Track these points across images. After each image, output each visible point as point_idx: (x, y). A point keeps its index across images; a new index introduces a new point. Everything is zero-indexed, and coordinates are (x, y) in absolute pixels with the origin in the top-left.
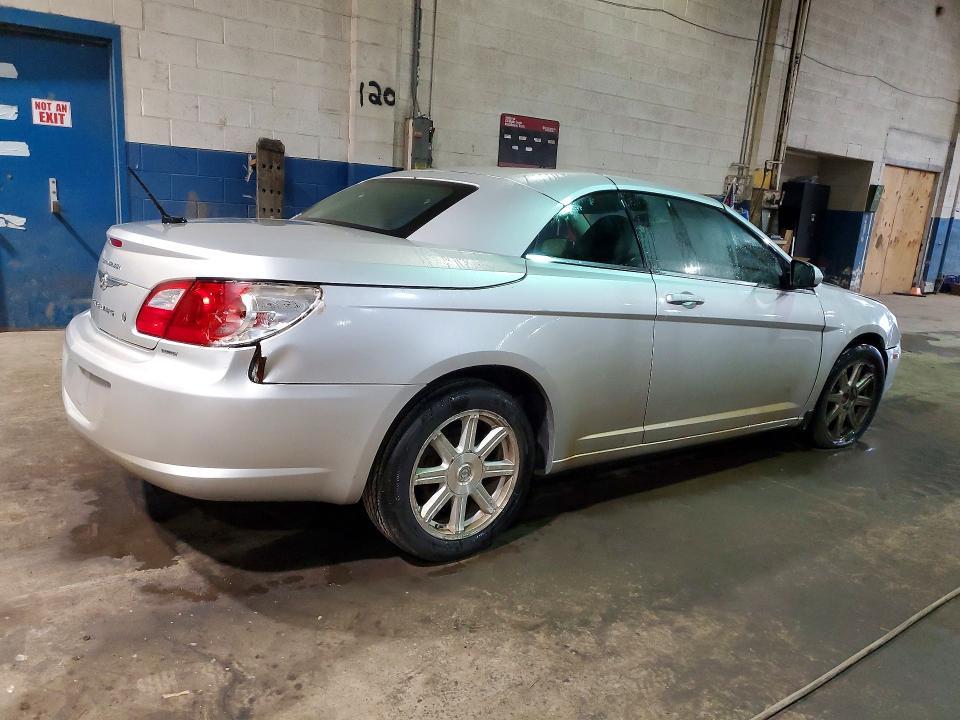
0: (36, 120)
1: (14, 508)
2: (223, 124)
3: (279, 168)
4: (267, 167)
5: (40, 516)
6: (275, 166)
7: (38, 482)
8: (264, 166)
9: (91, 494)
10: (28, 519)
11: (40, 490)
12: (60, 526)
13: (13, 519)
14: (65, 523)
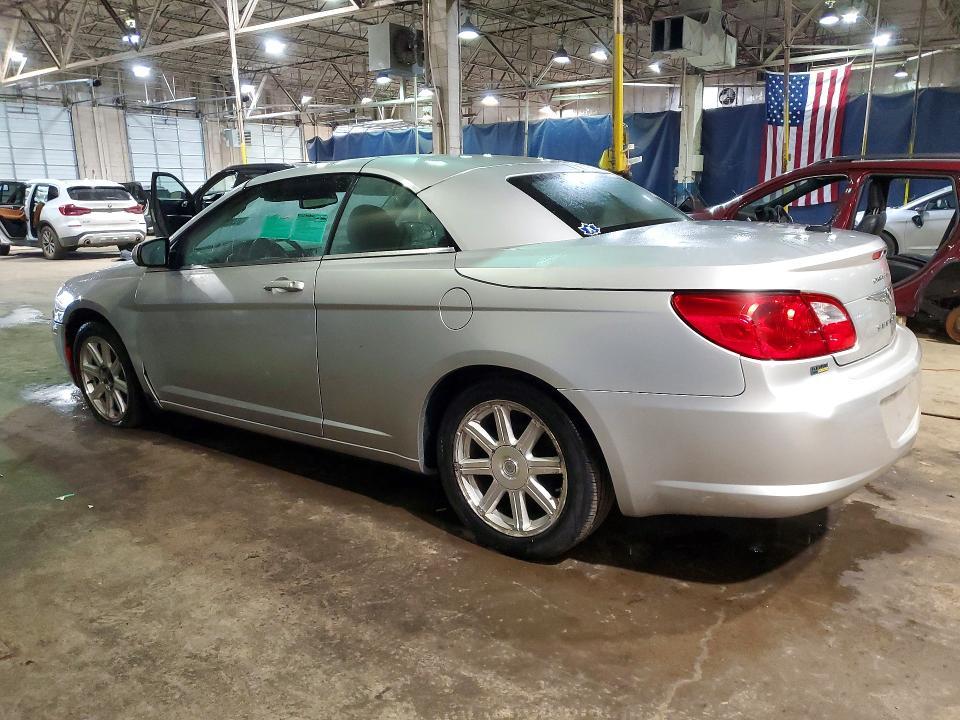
1: (941, 604)
5: (921, 581)
7: (888, 624)
9: (847, 579)
10: (936, 585)
11: (897, 611)
12: (911, 562)
13: (951, 590)
14: (904, 563)
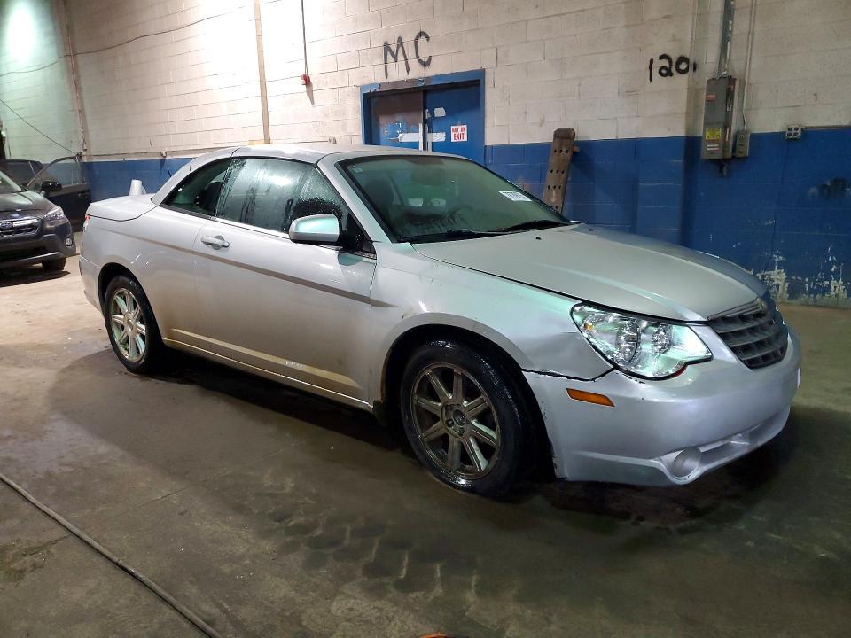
0: (453, 140)
2: (542, 123)
3: (567, 152)
4: (557, 152)
6: (564, 150)
8: (555, 151)
